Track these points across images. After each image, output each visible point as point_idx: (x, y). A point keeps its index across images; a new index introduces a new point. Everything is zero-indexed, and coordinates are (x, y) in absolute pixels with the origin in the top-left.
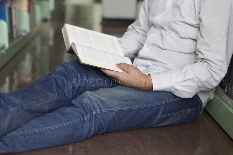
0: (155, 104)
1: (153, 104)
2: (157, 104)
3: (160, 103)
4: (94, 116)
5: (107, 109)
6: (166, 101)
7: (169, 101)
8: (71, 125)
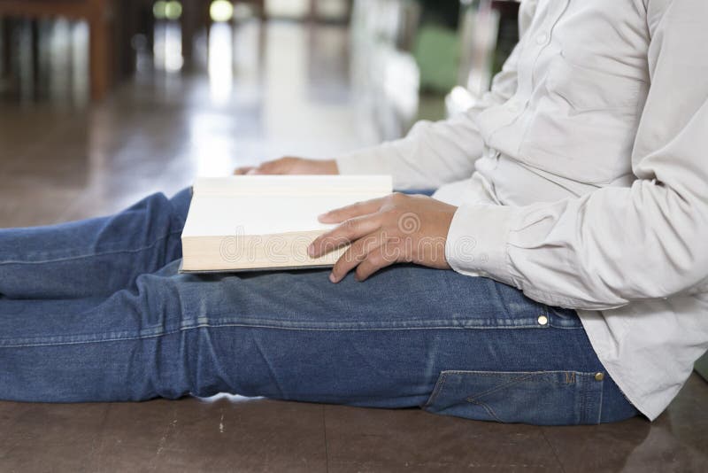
0: (405, 323)
1: (394, 323)
2: (408, 325)
3: (421, 322)
4: (183, 335)
5: (235, 320)
6: (446, 322)
7: (460, 325)
8: (94, 344)
